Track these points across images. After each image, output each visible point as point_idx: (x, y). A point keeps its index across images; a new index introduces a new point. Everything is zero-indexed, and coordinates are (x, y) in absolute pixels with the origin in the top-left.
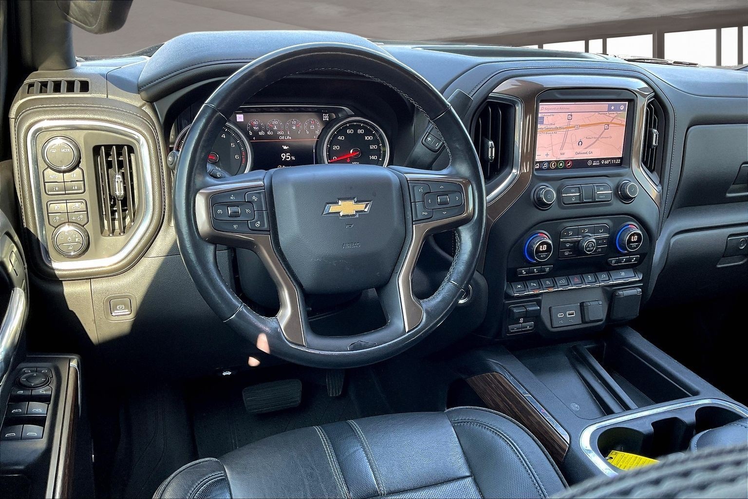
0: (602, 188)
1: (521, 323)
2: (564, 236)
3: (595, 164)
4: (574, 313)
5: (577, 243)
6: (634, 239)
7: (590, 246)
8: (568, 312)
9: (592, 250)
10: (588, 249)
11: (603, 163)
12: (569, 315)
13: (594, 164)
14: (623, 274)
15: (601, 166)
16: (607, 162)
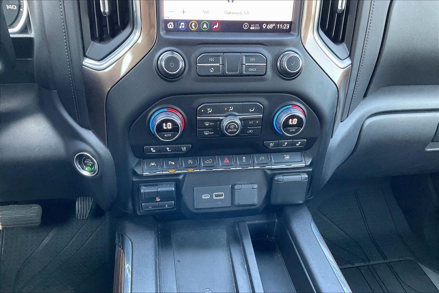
0: (252, 59)
1: (158, 202)
2: (201, 114)
3: (253, 28)
4: (223, 195)
5: (218, 122)
6: (292, 122)
7: (232, 127)
8: (217, 193)
9: (235, 132)
10: (230, 130)
11: (264, 27)
12: (216, 196)
13: (251, 28)
14: (287, 157)
15: (262, 31)
16: (270, 27)
